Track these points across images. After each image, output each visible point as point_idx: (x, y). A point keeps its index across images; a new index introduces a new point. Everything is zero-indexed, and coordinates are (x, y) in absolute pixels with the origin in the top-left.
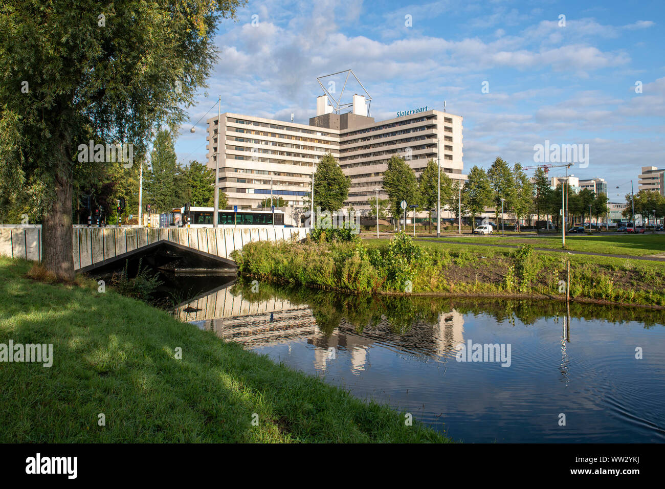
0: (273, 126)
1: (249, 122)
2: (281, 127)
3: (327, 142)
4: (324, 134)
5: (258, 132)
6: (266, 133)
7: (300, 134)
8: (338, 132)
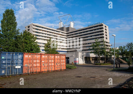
0: (47, 29)
1: (40, 27)
2: (50, 30)
3: (63, 35)
4: (62, 33)
5: (43, 31)
6: (45, 31)
7: (55, 32)
8: (66, 32)
